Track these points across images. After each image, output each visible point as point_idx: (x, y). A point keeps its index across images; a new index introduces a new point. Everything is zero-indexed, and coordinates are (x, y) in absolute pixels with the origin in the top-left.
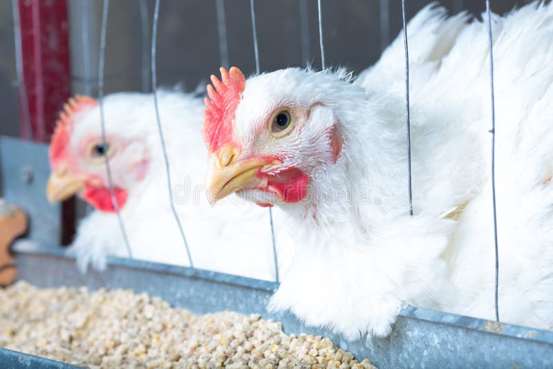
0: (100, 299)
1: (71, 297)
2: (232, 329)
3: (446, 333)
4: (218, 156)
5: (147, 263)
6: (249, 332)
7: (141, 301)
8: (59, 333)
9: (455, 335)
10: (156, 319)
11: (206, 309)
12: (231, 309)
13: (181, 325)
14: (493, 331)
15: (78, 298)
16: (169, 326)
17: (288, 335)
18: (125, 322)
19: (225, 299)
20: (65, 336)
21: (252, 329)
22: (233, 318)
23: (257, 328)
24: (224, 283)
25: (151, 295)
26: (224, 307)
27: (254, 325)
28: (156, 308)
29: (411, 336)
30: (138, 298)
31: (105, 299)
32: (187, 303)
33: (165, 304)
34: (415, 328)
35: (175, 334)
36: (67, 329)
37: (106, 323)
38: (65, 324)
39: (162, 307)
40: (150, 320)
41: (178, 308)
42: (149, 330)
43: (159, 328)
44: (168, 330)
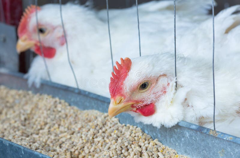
0: (37, 99)
1: (25, 96)
2: (97, 120)
3: (192, 132)
4: (115, 100)
5: (58, 84)
6: (104, 122)
7: (56, 102)
8: (20, 117)
9: (196, 133)
10: (63, 112)
11: (85, 108)
12: (96, 109)
13: (74, 115)
14: (213, 135)
15: (28, 97)
16: (69, 115)
17: (122, 124)
18: (49, 112)
19: (93, 104)
20: (23, 118)
21: (105, 121)
22: (97, 114)
23: (108, 120)
24: (92, 98)
25: (60, 99)
26: (92, 108)
27: (107, 118)
28: (62, 106)
29: (176, 131)
30: (54, 100)
31: (40, 99)
32: (76, 104)
33: (67, 104)
34: (178, 128)
35: (71, 119)
36: (24, 114)
37: (41, 112)
38: (22, 111)
39: (65, 105)
40: (60, 112)
41: (73, 106)
42: (60, 116)
43: (64, 116)
44: (68, 117)
